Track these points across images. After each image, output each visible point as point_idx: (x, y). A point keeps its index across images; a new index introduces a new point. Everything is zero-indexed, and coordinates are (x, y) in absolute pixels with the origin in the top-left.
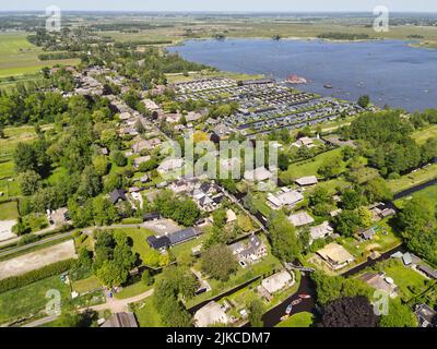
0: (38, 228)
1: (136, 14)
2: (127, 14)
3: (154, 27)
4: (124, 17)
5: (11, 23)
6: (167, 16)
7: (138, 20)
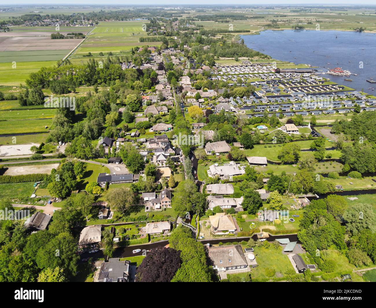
0: (48, 152)
1: (240, 7)
2: (233, 7)
3: (246, 18)
4: (229, 9)
5: (142, 14)
6: (267, 8)
7: (238, 12)
